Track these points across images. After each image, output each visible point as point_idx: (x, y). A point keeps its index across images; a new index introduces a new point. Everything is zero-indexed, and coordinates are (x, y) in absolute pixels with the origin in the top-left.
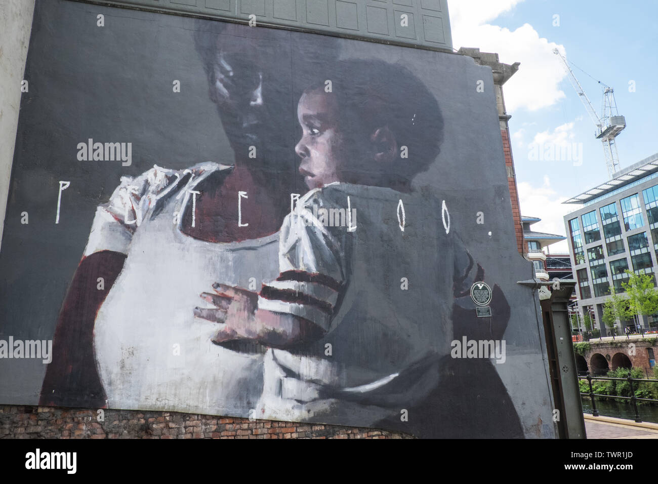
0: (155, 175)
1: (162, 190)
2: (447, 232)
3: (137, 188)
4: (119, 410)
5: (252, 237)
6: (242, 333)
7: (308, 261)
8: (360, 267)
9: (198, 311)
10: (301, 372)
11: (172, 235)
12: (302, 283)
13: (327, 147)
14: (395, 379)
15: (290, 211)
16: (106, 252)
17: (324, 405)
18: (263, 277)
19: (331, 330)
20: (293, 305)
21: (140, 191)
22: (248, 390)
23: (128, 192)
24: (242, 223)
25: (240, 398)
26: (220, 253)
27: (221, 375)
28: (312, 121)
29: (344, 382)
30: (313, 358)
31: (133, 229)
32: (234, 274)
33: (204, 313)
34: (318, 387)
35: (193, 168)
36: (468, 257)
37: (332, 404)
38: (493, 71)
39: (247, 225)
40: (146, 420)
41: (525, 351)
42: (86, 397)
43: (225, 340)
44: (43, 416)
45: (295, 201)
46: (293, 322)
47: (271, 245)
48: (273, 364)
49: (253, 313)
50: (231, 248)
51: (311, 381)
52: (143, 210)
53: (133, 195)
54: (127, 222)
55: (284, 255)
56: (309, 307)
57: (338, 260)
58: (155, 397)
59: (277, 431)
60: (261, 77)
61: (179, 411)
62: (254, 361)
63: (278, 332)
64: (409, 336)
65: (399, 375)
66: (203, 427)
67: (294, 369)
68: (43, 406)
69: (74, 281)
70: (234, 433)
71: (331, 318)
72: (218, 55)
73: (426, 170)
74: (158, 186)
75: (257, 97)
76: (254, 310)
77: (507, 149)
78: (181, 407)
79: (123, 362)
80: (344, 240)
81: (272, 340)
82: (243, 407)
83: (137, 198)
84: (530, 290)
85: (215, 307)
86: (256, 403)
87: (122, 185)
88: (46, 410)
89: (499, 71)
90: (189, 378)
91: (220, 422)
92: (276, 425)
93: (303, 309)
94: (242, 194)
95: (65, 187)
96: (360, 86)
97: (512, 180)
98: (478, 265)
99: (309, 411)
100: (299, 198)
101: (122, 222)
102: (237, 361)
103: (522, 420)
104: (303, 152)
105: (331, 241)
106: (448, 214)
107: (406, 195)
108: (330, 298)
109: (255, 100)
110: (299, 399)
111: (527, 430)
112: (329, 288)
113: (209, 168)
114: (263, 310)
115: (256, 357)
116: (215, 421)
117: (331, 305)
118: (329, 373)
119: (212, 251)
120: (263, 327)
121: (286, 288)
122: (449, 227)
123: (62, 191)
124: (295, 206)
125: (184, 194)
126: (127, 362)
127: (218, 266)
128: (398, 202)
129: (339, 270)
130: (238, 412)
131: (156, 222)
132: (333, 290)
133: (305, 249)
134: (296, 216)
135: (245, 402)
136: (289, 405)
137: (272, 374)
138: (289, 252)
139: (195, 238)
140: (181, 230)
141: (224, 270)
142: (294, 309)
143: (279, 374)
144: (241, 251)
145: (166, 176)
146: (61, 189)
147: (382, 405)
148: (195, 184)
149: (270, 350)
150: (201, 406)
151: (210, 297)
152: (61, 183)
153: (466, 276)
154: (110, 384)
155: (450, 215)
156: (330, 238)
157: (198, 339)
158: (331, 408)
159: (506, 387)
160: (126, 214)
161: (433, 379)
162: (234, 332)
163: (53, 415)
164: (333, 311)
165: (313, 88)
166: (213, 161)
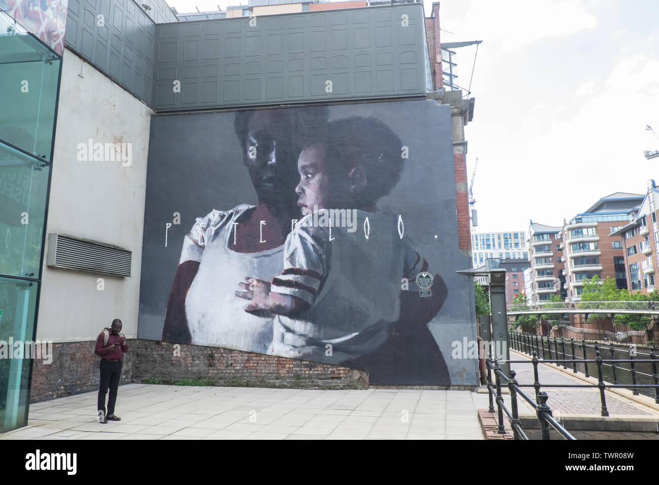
0: (214, 215)
1: (218, 224)
2: (401, 237)
3: (204, 224)
4: (198, 346)
5: (268, 249)
6: (261, 306)
7: (301, 262)
8: (335, 265)
9: (238, 293)
10: (295, 329)
11: (224, 250)
12: (297, 276)
13: (317, 186)
14: (356, 336)
15: (291, 231)
16: (190, 261)
17: (309, 350)
18: (274, 272)
19: (315, 305)
20: (291, 289)
21: (206, 225)
22: (264, 338)
23: (200, 226)
24: (262, 240)
25: (260, 343)
26: (249, 260)
27: (250, 329)
28: (307, 169)
29: (322, 336)
30: (303, 322)
31: (203, 247)
32: (258, 270)
33: (241, 295)
34: (306, 339)
35: (234, 209)
36: (416, 254)
37: (314, 349)
38: (453, 107)
39: (265, 241)
40: (212, 351)
41: (457, 321)
42: (183, 338)
43: (252, 310)
44: (164, 347)
45: (294, 224)
46: (291, 300)
47: (278, 253)
48: (279, 324)
49: (268, 294)
50: (256, 256)
51: (301, 335)
52: (208, 237)
53: (203, 228)
54: (200, 244)
55: (287, 259)
56: (301, 290)
57: (321, 260)
58: (215, 339)
59: (281, 362)
60: (275, 144)
61: (228, 348)
62: (268, 322)
63: (282, 305)
64: (368, 309)
65: (359, 334)
66: (241, 357)
67: (291, 328)
68: (164, 342)
69: (175, 278)
70: (257, 362)
71: (315, 298)
72: (249, 134)
73: (388, 194)
74: (215, 222)
75: (272, 158)
76: (268, 292)
77: (463, 169)
78: (229, 346)
79: (199, 321)
80: (325, 247)
81: (278, 310)
82: (262, 348)
83: (205, 230)
84: (467, 277)
85: (246, 291)
86: (269, 346)
87: (197, 223)
88: (165, 343)
89: (458, 106)
90: (233, 331)
91: (250, 355)
92: (281, 359)
93: (297, 292)
94: (262, 222)
95: (170, 226)
96: (341, 139)
97: (464, 193)
98: (424, 260)
99: (299, 352)
100: (297, 222)
101: (197, 244)
102: (258, 322)
103: (449, 368)
104: (300, 191)
105: (317, 249)
106: (402, 223)
107: (371, 214)
108: (315, 284)
109: (271, 160)
110: (294, 345)
111: (452, 375)
112: (315, 279)
113: (243, 208)
114: (273, 292)
115: (269, 320)
116: (247, 355)
117: (315, 289)
118: (312, 330)
119: (244, 258)
120: (274, 302)
121: (287, 279)
122: (403, 234)
123: (168, 229)
124: (294, 227)
125: (230, 225)
126: (201, 321)
127: (249, 267)
128: (365, 219)
129: (322, 267)
130: (259, 350)
131: (215, 243)
132: (317, 280)
133: (300, 254)
134: (295, 234)
135: (263, 345)
136: (288, 348)
137: (278, 330)
138: (289, 257)
139: (236, 251)
140: (228, 247)
141: (252, 269)
142: (292, 292)
143: (283, 330)
144: (261, 258)
145: (220, 215)
146: (167, 227)
147: (347, 351)
148: (236, 218)
149: (277, 316)
150: (239, 346)
151: (244, 285)
152: (167, 224)
153: (414, 268)
154: (194, 332)
155: (404, 225)
156: (316, 246)
157: (237, 309)
158: (313, 351)
159: (439, 345)
160: (199, 239)
161: (383, 337)
162: (257, 305)
163: (169, 346)
164: (316, 293)
165: (309, 146)
166: (246, 203)
